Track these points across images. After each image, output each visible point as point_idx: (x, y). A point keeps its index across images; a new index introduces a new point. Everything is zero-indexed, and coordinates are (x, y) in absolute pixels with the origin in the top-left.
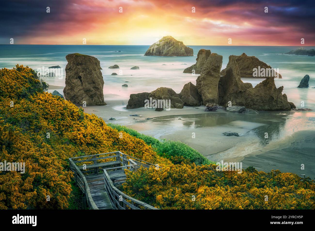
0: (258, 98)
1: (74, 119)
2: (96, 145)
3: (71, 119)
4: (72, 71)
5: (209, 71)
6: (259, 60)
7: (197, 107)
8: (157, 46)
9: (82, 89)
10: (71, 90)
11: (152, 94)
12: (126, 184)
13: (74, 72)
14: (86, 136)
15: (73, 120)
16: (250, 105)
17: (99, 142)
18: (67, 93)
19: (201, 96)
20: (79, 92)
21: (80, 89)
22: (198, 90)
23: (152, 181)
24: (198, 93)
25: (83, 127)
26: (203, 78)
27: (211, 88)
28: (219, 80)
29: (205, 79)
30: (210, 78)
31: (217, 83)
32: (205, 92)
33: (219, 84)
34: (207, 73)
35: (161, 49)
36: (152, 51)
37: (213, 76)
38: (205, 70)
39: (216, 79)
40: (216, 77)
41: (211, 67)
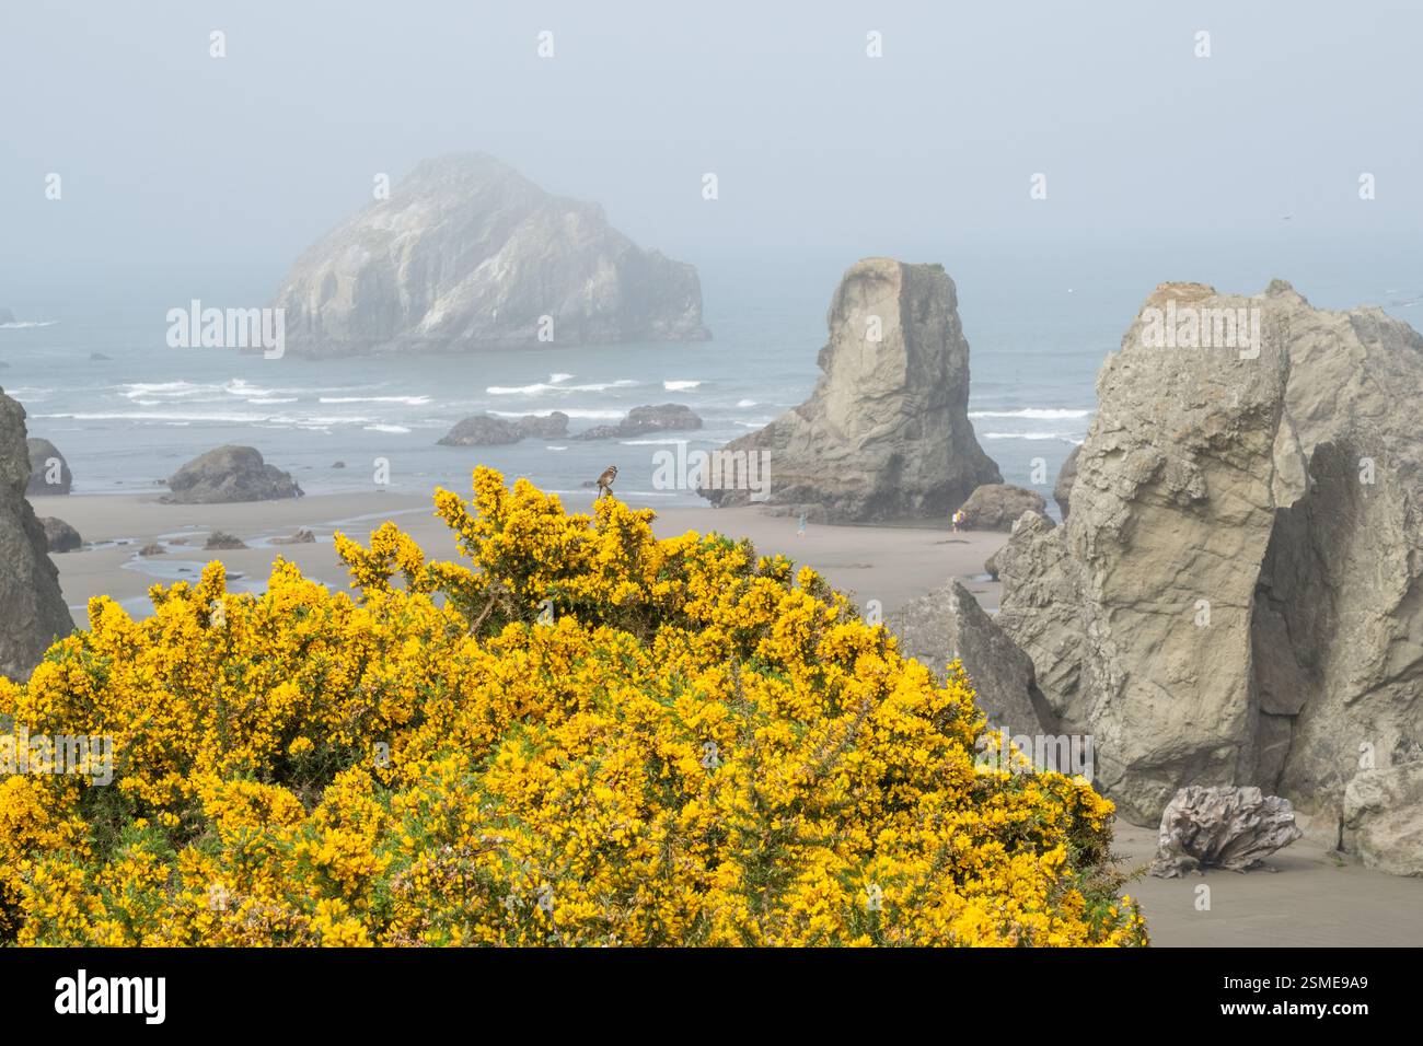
5: (1163, 463)
8: (366, 256)
19: (1059, 716)
26: (1101, 529)
27: (1185, 637)
28: (1258, 548)
29: (1125, 540)
30: (1172, 536)
31: (1246, 576)
32: (1127, 676)
33: (1261, 590)
34: (1140, 486)
35: (401, 276)
36: (325, 297)
37: (1200, 507)
38: (1117, 452)
39: (1236, 535)
40: (1227, 521)
41: (1181, 418)
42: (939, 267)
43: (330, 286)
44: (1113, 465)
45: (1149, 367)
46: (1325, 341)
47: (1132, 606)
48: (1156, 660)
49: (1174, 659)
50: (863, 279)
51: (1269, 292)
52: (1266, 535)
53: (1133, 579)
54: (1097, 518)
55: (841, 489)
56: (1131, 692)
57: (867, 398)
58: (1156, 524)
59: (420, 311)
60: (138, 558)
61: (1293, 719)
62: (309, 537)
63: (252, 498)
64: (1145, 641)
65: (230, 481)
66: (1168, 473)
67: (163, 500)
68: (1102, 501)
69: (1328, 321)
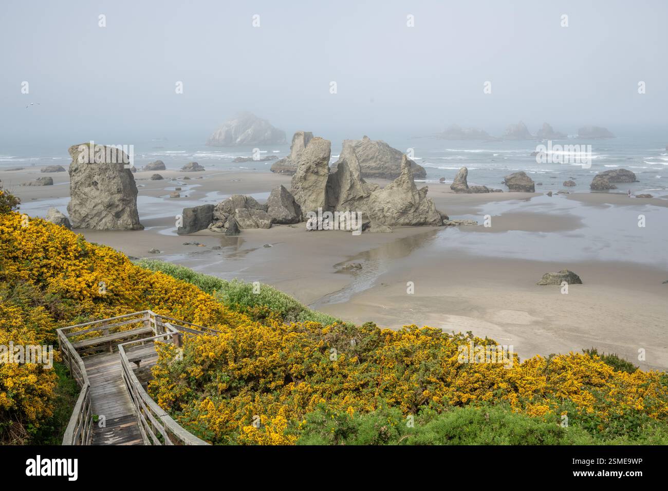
0: (389, 205)
1: (68, 256)
2: (111, 300)
3: (63, 258)
4: (81, 173)
5: (311, 166)
6: (390, 146)
7: (293, 225)
8: (227, 129)
9: (99, 204)
10: (80, 206)
11: (219, 208)
12: (158, 369)
13: (84, 175)
14: (91, 284)
15: (67, 259)
16: (377, 218)
17: (116, 295)
18: (73, 211)
19: (299, 207)
20: (95, 208)
21: (96, 203)
22: (295, 197)
23: (202, 358)
24: (294, 202)
25: (86, 271)
26: (301, 177)
27: (315, 194)
28: (326, 180)
29: (305, 178)
30: (312, 178)
31: (324, 184)
32: (306, 200)
33: (327, 186)
34: (307, 170)
35: (233, 133)
36: (219, 136)
37: (317, 173)
38: (304, 164)
39: (323, 178)
40: (321, 175)
41: (313, 159)
42: (311, 133)
43: (220, 134)
44: (303, 166)
45: (309, 151)
46: (372, 146)
47: (306, 189)
48: (310, 197)
49: (313, 197)
50: (297, 135)
51: (364, 138)
52: (327, 178)
53: (306, 184)
54: (300, 175)
55: (293, 170)
56: (306, 202)
57: (298, 155)
58: (310, 176)
59: (236, 139)
60: (172, 181)
61: (334, 207)
62: (202, 178)
63: (196, 171)
64: (308, 194)
65: (192, 168)
66: (311, 167)
67: (180, 171)
68: (301, 172)
69: (373, 143)
